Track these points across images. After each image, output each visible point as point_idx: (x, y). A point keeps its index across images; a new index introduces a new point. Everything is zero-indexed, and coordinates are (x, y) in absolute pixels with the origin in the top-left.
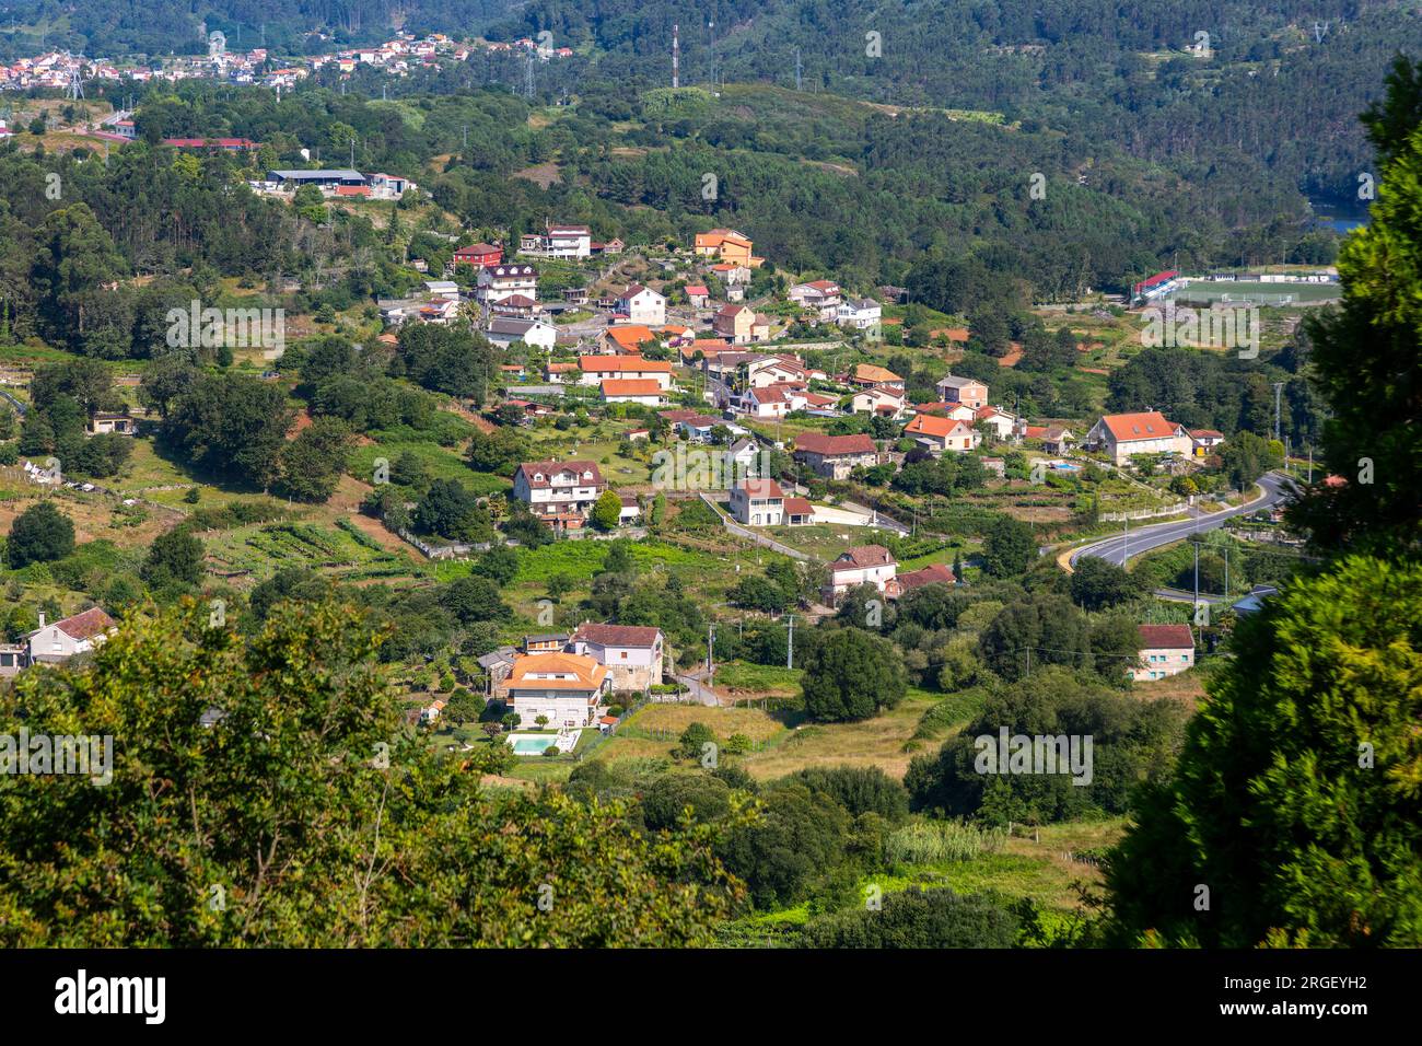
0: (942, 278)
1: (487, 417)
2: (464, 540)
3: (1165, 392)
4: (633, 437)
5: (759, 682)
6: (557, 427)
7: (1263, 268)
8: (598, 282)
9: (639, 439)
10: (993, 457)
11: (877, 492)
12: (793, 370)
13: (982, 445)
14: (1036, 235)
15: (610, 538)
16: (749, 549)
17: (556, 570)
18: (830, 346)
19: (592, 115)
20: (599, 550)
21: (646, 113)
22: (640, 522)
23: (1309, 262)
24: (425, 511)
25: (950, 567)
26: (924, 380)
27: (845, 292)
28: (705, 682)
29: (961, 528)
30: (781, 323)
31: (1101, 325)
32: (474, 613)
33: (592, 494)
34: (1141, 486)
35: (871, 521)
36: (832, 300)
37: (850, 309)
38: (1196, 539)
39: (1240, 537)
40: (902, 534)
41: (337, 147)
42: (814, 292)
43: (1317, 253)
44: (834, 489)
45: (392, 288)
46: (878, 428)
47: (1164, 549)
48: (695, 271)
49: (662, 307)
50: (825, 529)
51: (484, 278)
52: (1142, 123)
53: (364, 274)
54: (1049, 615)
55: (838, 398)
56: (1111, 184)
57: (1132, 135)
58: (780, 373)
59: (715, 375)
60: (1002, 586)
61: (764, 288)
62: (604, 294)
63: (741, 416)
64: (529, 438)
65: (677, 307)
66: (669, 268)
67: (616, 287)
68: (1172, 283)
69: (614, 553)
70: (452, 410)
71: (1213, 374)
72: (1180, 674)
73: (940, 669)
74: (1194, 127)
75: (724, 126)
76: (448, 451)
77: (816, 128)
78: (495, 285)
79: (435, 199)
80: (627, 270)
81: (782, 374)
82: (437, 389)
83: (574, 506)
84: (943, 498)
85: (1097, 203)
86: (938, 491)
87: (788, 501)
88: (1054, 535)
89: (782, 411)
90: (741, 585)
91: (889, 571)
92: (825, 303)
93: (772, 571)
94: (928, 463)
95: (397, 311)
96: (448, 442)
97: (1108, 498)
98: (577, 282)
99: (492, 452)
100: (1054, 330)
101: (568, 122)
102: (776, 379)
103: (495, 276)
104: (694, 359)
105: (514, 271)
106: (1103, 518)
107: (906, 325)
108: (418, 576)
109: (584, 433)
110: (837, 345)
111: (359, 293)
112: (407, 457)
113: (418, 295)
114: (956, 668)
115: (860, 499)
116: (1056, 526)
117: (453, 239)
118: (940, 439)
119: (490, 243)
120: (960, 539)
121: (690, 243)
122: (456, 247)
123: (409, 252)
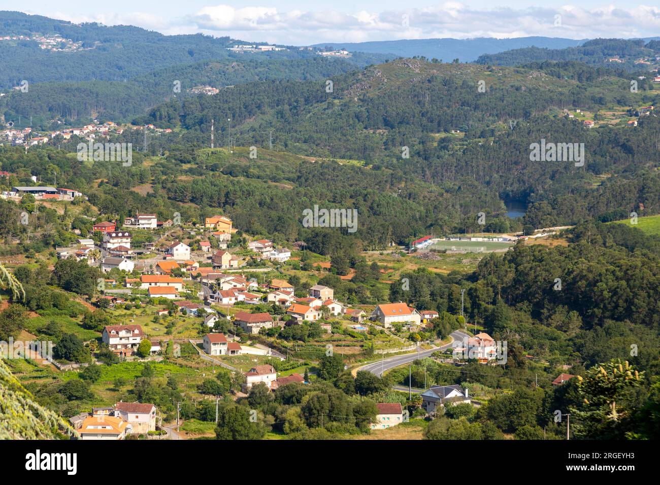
0: (320, 239)
1: (93, 304)
2: (77, 361)
3: (416, 293)
4: (161, 313)
5: (200, 430)
6: (126, 309)
7: (472, 235)
8: (160, 240)
9: (163, 315)
10: (326, 323)
11: (272, 339)
12: (241, 283)
13: (322, 318)
14: (373, 218)
15: (146, 361)
16: (210, 366)
17: (119, 376)
18: (266, 270)
19: (173, 161)
20: (140, 367)
21: (198, 160)
22: (160, 354)
23: (494, 232)
24: (59, 348)
25: (303, 375)
26: (306, 286)
27: (275, 245)
28: (176, 429)
29: (310, 356)
30: (244, 259)
31: (394, 261)
32: (76, 396)
33: (138, 340)
34: (395, 337)
35: (268, 353)
36: (268, 249)
37: (276, 253)
38: (417, 363)
39: (438, 361)
40: (282, 359)
41: (50, 176)
42: (260, 245)
43: (498, 228)
44: (251, 338)
45: (63, 242)
46: (275, 310)
47: (401, 367)
48: (205, 235)
49: (189, 252)
50: (246, 357)
51: (106, 238)
52: (430, 166)
53: (50, 236)
54: (333, 398)
55: (262, 295)
56: (410, 195)
57: (425, 171)
58: (234, 284)
59: (205, 284)
60: (324, 384)
61: (237, 242)
62: (162, 245)
63: (213, 304)
64: (112, 314)
65: (196, 252)
66: (193, 233)
67: (168, 242)
68: (429, 241)
69: (146, 368)
70: (77, 300)
71: (438, 284)
72: (395, 426)
73: (284, 423)
74: (453, 168)
75: (234, 166)
76: (73, 320)
77: (277, 167)
78: (111, 241)
79: (89, 200)
80: (173, 234)
81: (235, 284)
82: (71, 291)
83: (130, 346)
84: (302, 342)
85: (402, 203)
86: (300, 339)
87: (230, 344)
88: (352, 360)
89: (233, 301)
90: (204, 383)
91: (273, 376)
92: (265, 250)
93: (219, 376)
94: (296, 326)
95: (65, 253)
96: (74, 315)
97: (380, 342)
98: (150, 240)
99: (93, 320)
100: (370, 263)
101: (161, 164)
102: (232, 286)
103: (111, 237)
104: (197, 277)
105: (120, 235)
106: (376, 352)
107: (302, 260)
108: (54, 378)
109: (138, 312)
110: (269, 269)
111: (47, 244)
112: (53, 323)
113: (75, 245)
114: (291, 423)
115: (263, 343)
116: (354, 356)
117: (94, 219)
118: (302, 315)
119: (110, 221)
120: (308, 362)
121: (203, 222)
122: (94, 223)
123: (73, 225)
